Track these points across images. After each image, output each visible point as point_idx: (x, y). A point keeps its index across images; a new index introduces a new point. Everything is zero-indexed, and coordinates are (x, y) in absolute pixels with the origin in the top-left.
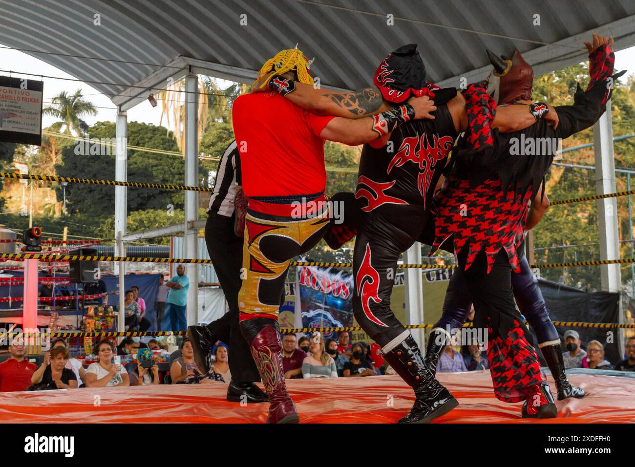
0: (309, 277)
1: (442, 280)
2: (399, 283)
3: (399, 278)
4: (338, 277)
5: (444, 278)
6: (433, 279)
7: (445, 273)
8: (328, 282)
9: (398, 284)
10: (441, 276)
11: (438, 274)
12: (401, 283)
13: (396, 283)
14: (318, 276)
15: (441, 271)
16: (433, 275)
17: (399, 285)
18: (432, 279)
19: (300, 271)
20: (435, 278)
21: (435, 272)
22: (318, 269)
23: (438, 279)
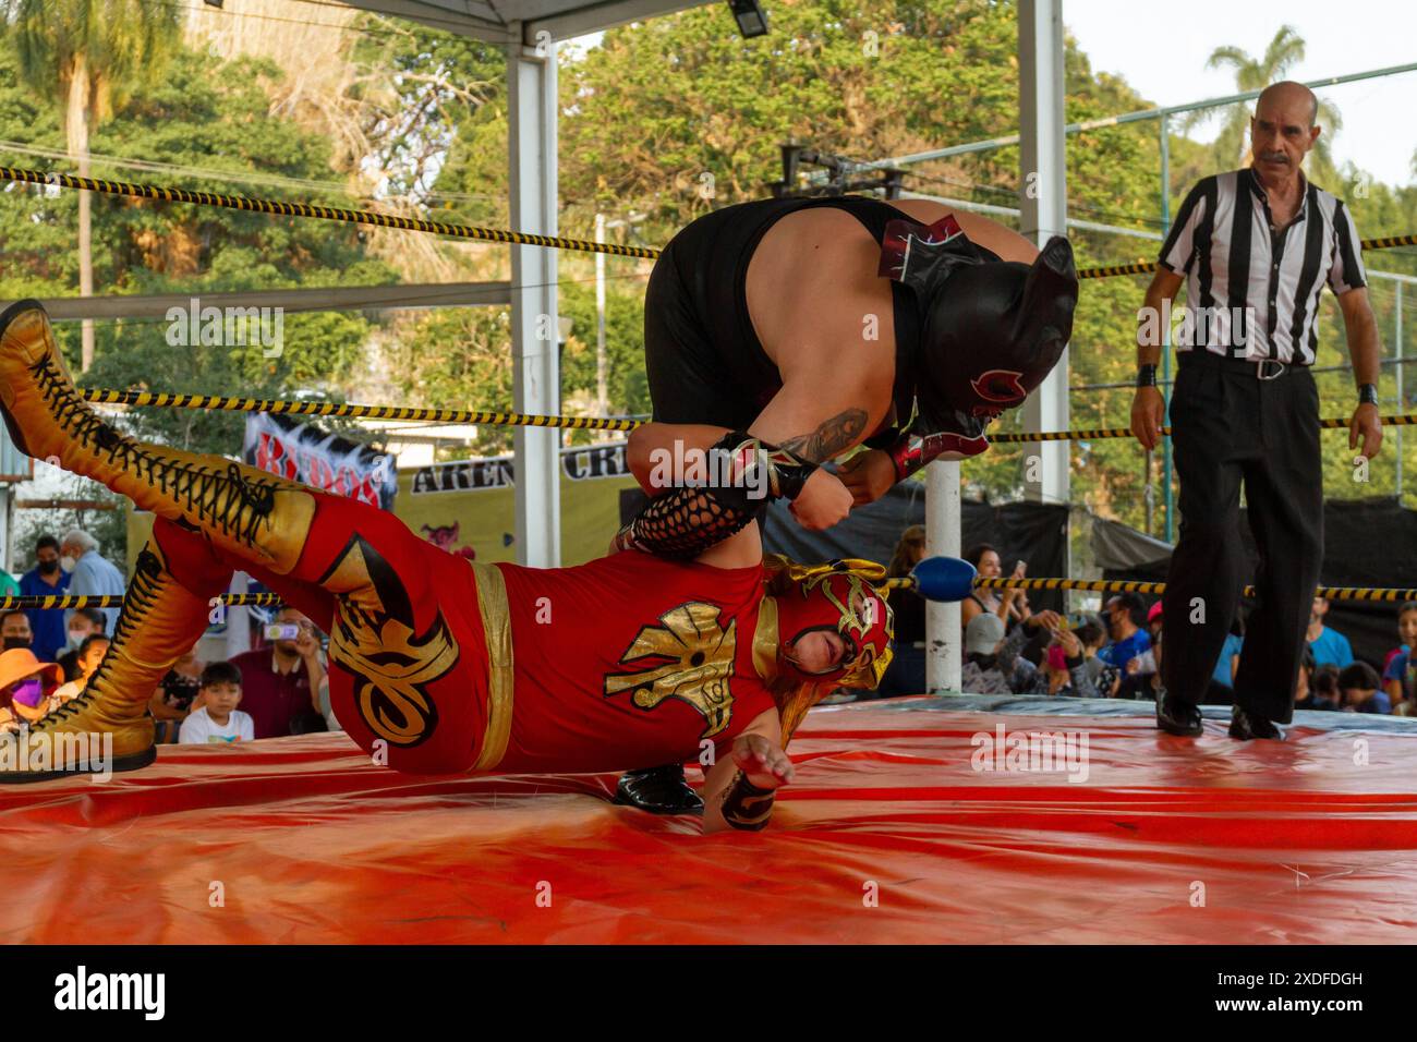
0: (278, 462)
1: (606, 475)
2: (496, 480)
3: (494, 469)
4: (351, 461)
5: (612, 470)
6: (584, 473)
7: (614, 458)
8: (328, 476)
9: (491, 483)
10: (604, 466)
11: (596, 460)
12: (501, 482)
13: (486, 481)
14: (300, 459)
15: (603, 453)
16: (584, 462)
17: (495, 486)
18: (579, 472)
19: (255, 446)
20: (589, 470)
21: (588, 455)
22: (300, 440)
23: (596, 472)
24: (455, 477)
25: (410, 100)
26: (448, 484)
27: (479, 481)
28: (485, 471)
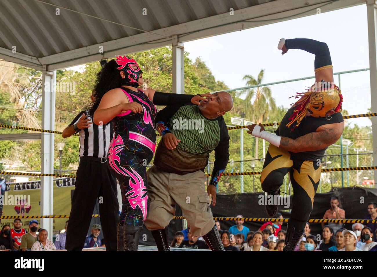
1: (67, 186)
2: (37, 187)
3: (37, 184)
5: (69, 184)
6: (61, 185)
7: (69, 181)
9: (36, 188)
10: (67, 183)
11: (65, 182)
12: (38, 188)
13: (34, 187)
15: (67, 180)
16: (61, 182)
17: (37, 189)
18: (60, 185)
20: (63, 184)
21: (62, 180)
23: (65, 185)
24: (26, 186)
25: (34, 83)
26: (24, 188)
27: (32, 187)
28: (34, 185)
